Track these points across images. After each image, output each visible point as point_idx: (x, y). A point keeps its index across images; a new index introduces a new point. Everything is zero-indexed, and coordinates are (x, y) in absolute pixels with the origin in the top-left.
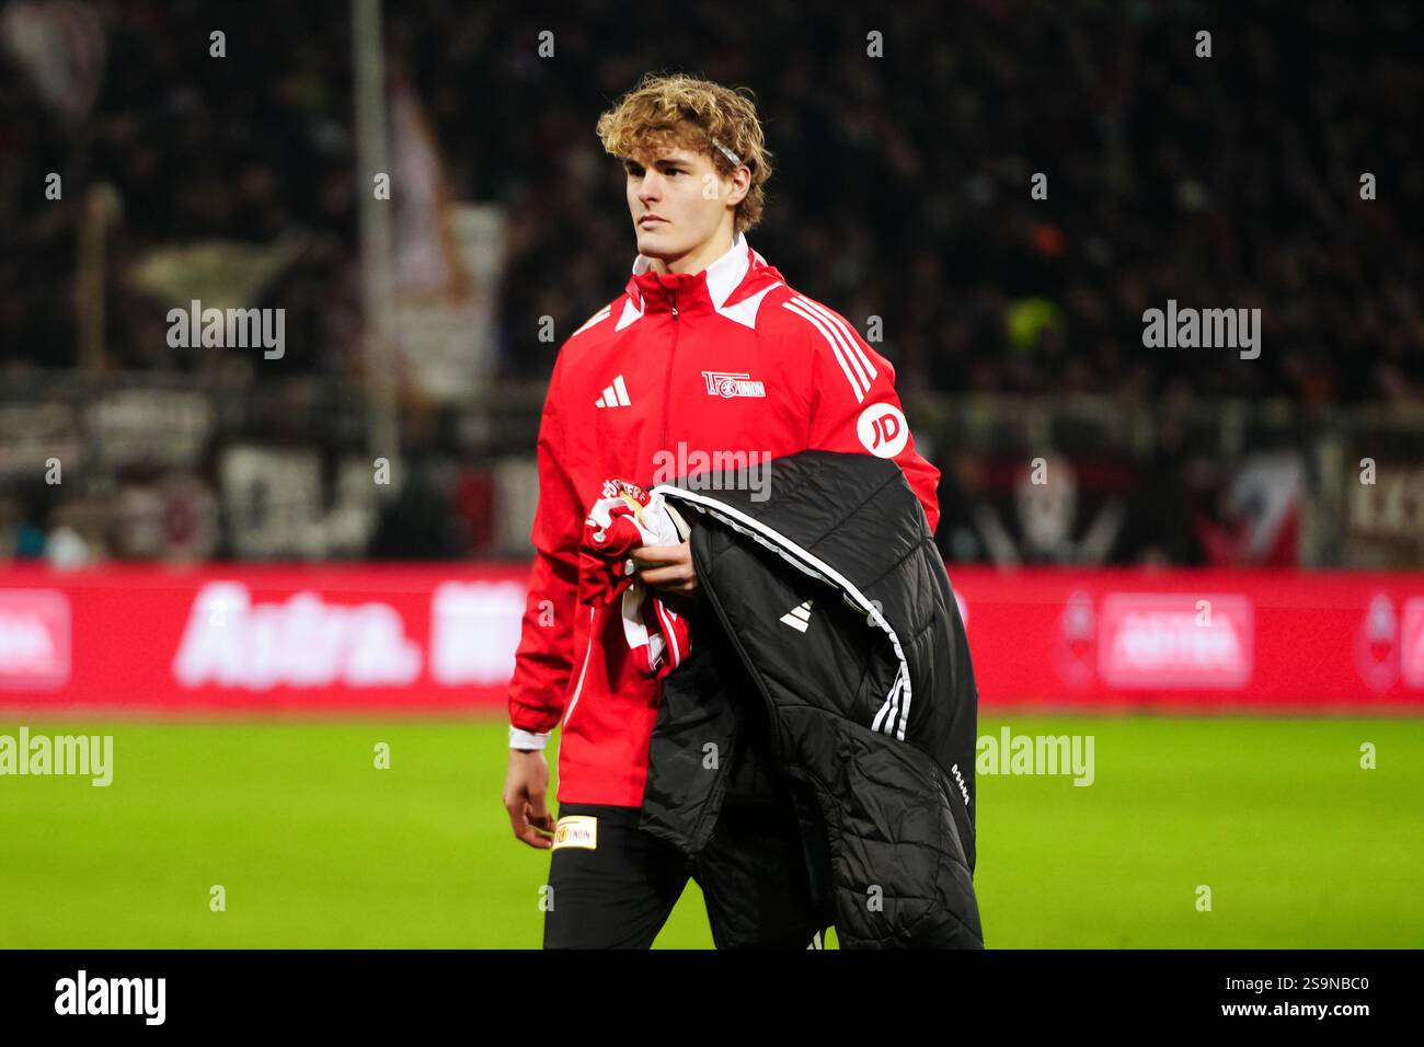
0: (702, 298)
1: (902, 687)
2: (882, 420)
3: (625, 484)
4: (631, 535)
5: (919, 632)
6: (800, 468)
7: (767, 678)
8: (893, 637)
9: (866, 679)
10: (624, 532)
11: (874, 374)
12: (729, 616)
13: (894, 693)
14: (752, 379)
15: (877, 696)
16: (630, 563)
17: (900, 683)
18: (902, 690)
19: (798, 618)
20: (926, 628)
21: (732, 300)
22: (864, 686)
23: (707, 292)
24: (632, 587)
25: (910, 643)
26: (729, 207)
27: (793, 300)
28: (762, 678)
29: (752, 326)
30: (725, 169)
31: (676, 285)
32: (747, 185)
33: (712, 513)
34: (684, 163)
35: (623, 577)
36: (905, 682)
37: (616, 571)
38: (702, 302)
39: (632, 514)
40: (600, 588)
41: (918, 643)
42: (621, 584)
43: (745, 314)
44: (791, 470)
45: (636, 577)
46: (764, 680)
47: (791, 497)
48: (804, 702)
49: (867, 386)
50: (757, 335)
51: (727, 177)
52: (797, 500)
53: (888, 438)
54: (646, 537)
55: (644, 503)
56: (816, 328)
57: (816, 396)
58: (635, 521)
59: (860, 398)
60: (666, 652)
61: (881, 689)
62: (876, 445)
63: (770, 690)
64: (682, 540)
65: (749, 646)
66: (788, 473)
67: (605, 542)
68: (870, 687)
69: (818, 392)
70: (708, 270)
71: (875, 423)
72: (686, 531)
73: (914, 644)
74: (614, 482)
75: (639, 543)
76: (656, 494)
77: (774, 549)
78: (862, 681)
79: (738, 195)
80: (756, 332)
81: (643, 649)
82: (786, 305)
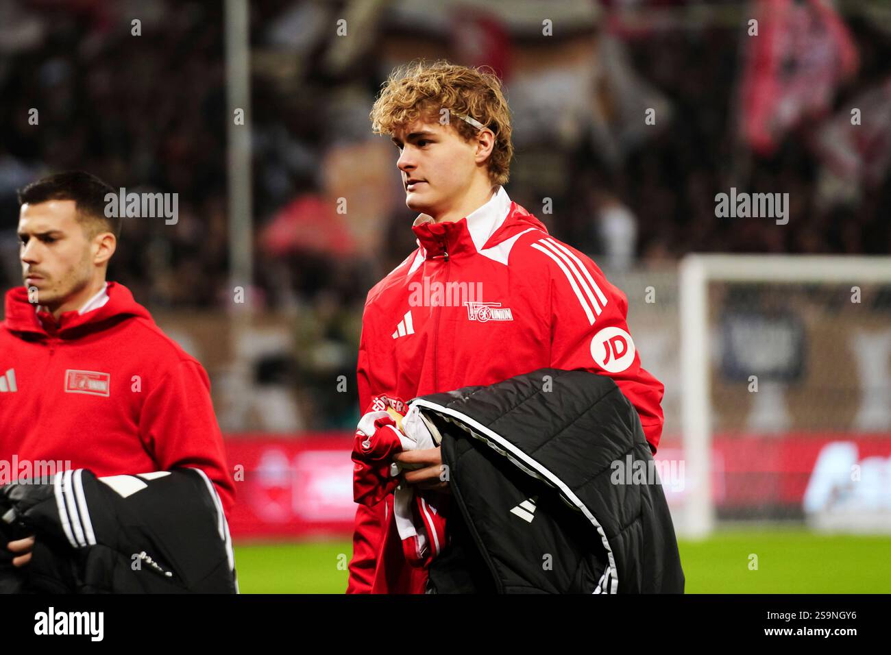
0: (466, 242)
1: (610, 574)
2: (613, 340)
3: (390, 400)
4: (391, 441)
5: (624, 526)
6: (533, 385)
7: (496, 560)
8: (600, 530)
9: (581, 565)
10: (386, 439)
11: (604, 301)
12: (468, 507)
13: (604, 579)
14: (503, 307)
15: (589, 580)
16: (394, 466)
17: (609, 571)
18: (610, 578)
19: (525, 511)
20: (632, 522)
21: (491, 243)
22: (580, 571)
23: (469, 236)
24: (399, 488)
25: (615, 536)
26: (479, 164)
27: (542, 241)
28: (493, 561)
29: (505, 262)
30: (468, 134)
31: (443, 232)
32: (491, 144)
33: (456, 422)
34: (429, 134)
35: (390, 478)
36: (612, 570)
37: (383, 473)
38: (466, 245)
39: (394, 424)
40: (370, 488)
41: (624, 536)
42: (390, 485)
43: (500, 254)
44: (525, 385)
45: (401, 477)
46: (495, 563)
47: (521, 409)
48: (529, 584)
49: (599, 311)
50: (509, 270)
51: (471, 141)
52: (525, 412)
53: (617, 356)
54: (405, 442)
55: (404, 414)
56: (555, 262)
57: (554, 320)
58: (396, 431)
59: (592, 320)
60: (429, 542)
61: (594, 575)
62: (606, 362)
63: (499, 572)
64: (436, 445)
65: (484, 534)
66: (520, 387)
67: (370, 448)
68: (584, 572)
69: (555, 316)
70: (467, 218)
71: (605, 344)
72: (439, 438)
73: (620, 538)
74: (382, 398)
75: (399, 448)
76: (412, 407)
77: (503, 453)
78: (578, 567)
79: (485, 152)
80: (508, 269)
81: (411, 540)
82: (534, 245)
